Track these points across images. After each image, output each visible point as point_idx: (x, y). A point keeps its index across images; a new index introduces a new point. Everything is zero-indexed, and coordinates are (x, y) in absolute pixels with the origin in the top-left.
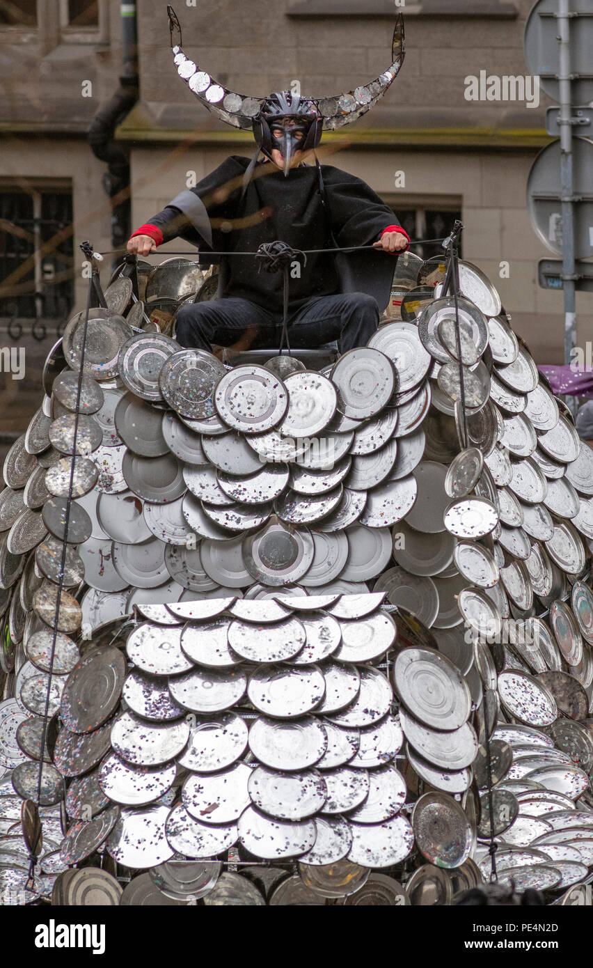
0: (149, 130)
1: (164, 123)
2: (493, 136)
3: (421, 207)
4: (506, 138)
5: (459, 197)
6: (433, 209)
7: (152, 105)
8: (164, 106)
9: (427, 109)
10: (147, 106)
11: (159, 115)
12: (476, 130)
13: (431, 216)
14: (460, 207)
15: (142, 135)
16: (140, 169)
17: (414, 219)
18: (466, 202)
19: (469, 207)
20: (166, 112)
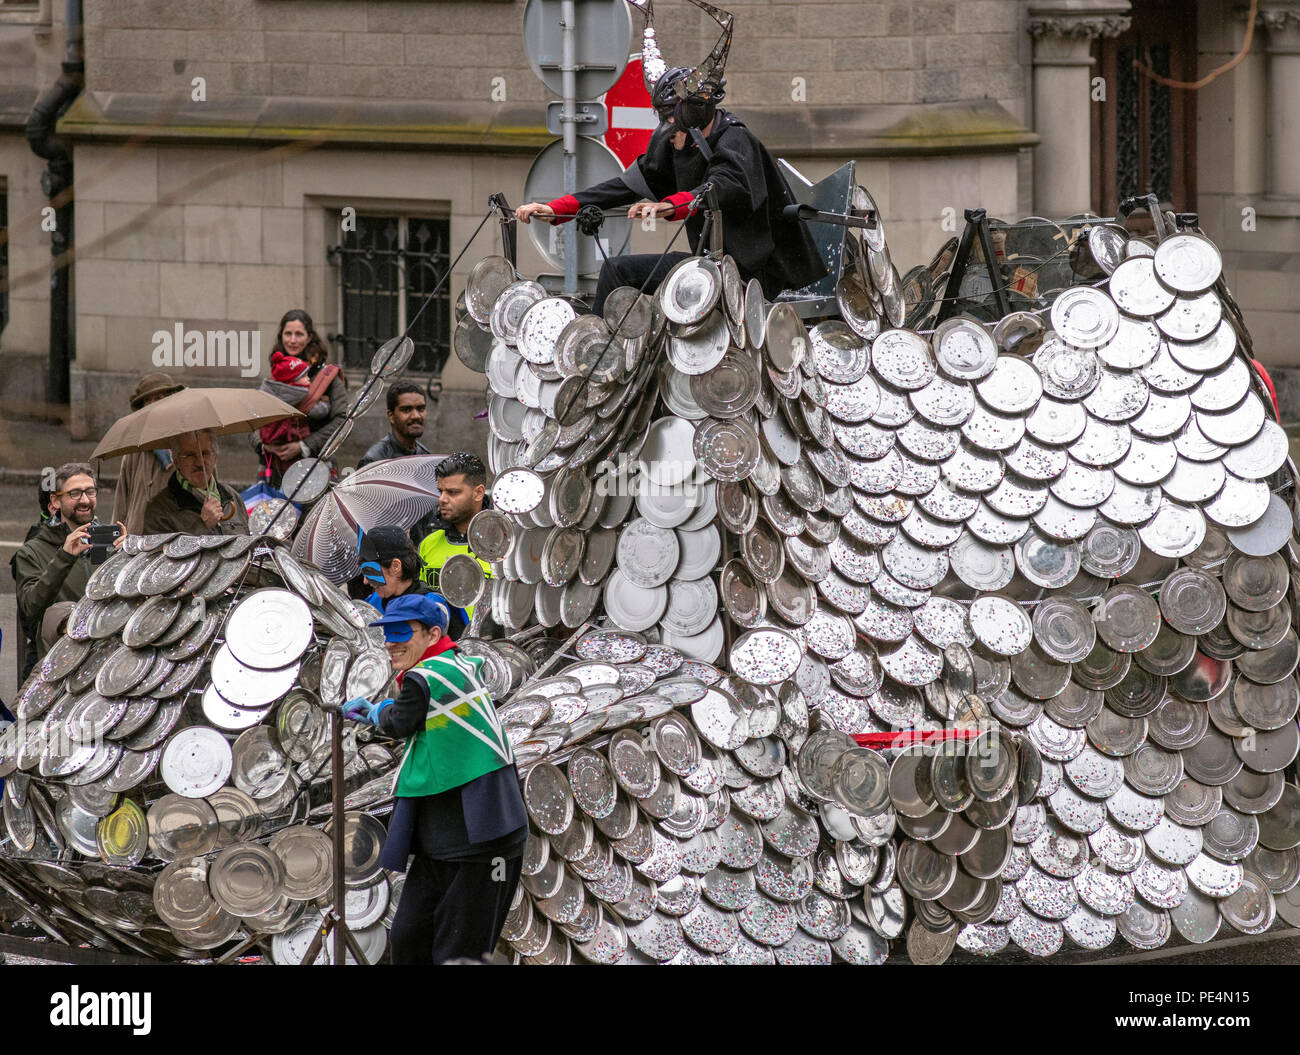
0: (96, 123)
1: (113, 116)
2: (487, 133)
3: (404, 213)
4: (502, 136)
5: (448, 203)
6: (417, 216)
7: (98, 94)
8: (112, 96)
9: (413, 103)
10: (92, 96)
11: (106, 107)
12: (468, 127)
13: (415, 225)
14: (448, 214)
15: (87, 129)
16: (85, 168)
17: (396, 228)
18: (454, 209)
19: (458, 215)
20: (114, 102)
